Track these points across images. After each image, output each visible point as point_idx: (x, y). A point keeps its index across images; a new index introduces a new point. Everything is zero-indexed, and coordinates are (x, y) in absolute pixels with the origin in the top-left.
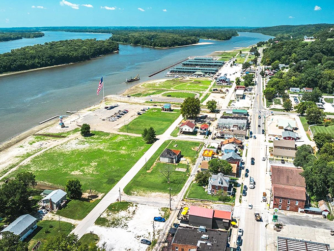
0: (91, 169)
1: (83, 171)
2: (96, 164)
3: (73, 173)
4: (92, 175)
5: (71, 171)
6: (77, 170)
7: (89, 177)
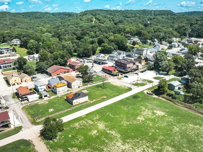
0: (145, 113)
1: (154, 113)
2: (138, 118)
3: (163, 114)
4: (146, 107)
5: (163, 116)
6: (159, 116)
7: (150, 106)
